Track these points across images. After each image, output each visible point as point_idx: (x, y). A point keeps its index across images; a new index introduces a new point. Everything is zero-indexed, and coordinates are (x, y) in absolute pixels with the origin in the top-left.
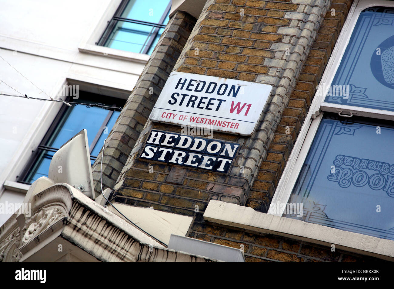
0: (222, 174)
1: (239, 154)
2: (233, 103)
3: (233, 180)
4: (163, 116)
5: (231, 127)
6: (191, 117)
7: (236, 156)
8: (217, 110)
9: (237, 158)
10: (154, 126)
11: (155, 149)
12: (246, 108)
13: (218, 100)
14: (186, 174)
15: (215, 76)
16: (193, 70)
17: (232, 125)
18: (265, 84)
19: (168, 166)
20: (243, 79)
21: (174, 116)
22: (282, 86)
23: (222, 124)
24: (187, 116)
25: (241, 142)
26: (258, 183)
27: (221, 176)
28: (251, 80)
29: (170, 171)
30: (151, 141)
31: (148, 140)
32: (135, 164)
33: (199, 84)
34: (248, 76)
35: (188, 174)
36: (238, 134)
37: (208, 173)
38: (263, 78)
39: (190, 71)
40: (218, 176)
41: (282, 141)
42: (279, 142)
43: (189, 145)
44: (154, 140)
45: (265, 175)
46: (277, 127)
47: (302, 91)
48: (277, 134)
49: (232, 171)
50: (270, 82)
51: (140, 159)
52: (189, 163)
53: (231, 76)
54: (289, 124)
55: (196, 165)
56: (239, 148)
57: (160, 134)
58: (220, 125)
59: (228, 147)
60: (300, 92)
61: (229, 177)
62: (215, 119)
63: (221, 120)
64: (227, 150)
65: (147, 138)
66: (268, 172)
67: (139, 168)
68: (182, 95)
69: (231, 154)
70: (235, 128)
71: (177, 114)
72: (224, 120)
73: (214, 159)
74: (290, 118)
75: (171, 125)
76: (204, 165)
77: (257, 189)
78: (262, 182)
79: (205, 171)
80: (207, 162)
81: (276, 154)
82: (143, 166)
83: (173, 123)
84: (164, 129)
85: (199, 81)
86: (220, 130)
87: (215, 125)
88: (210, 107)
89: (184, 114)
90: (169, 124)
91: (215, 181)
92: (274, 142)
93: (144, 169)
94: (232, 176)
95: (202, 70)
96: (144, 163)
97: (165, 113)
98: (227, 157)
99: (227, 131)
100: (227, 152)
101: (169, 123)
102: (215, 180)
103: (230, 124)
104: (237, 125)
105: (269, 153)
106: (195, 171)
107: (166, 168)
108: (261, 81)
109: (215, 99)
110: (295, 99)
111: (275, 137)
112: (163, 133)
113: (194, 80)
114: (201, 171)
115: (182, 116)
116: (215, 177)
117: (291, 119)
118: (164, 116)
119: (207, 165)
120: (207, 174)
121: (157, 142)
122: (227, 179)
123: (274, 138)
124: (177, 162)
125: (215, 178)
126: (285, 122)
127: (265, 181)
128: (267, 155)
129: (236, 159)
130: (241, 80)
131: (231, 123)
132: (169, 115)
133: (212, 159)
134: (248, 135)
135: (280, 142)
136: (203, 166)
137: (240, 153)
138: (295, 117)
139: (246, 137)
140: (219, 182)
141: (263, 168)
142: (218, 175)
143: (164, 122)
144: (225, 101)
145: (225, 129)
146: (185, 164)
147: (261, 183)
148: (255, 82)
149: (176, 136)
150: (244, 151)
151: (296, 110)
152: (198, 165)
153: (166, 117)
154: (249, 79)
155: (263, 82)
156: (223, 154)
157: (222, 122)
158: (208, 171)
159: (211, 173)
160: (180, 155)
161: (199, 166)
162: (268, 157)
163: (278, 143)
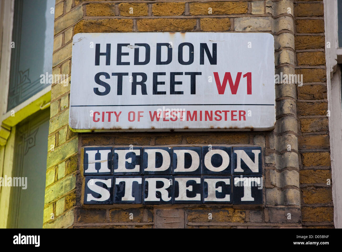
0: (254, 206)
1: (267, 165)
2: (216, 75)
3: (277, 213)
4: (96, 119)
5: (232, 119)
6: (150, 112)
7: (263, 169)
8: (193, 91)
9: (267, 173)
10: (83, 140)
11: (108, 183)
12: (244, 81)
13: (187, 74)
14: (186, 218)
15: (156, 31)
16: (108, 25)
17: (232, 115)
18: (254, 32)
19: (146, 210)
20: (210, 30)
21: (117, 116)
22: (286, 31)
23: (214, 116)
24: (143, 112)
25: (260, 142)
26: (309, 211)
27: (251, 209)
28: (226, 29)
29: (153, 217)
30: (91, 169)
31: (86, 167)
32: (78, 216)
33: (137, 51)
34: (217, 22)
35: (189, 217)
36: (249, 130)
37: (226, 209)
38: (245, 21)
39: (103, 28)
40: (247, 212)
41: (318, 129)
42: (312, 131)
43: (169, 164)
44: (98, 166)
45: (315, 194)
46: (297, 106)
47: (311, 34)
48: (302, 117)
49: (267, 197)
50: (263, 27)
51: (86, 207)
52: (182, 196)
53: (186, 28)
54: (315, 96)
55: (198, 197)
56: (262, 154)
57: (104, 154)
58: (211, 119)
59: (241, 155)
60: (308, 37)
61: (268, 209)
62: (198, 109)
63: (209, 109)
64: (242, 161)
65: (82, 165)
66: (317, 187)
67: (90, 222)
68: (113, 74)
69: (255, 168)
70: (240, 119)
71: (121, 112)
72: (214, 109)
73: (227, 181)
74: (312, 85)
75: (119, 132)
76: (212, 195)
77: (312, 222)
78: (315, 208)
79: (219, 206)
80: (217, 189)
81: (318, 154)
82: (97, 217)
83: (121, 129)
84: (105, 142)
85: (136, 44)
86: (216, 127)
87: (201, 120)
88: (177, 88)
89: (136, 110)
90: (113, 131)
91: (246, 222)
92: (302, 133)
93: (100, 222)
94: (273, 206)
95: (125, 23)
96: (97, 212)
97: (96, 114)
98: (247, 173)
99: (228, 127)
100: (244, 165)
101: (113, 129)
102: (244, 219)
103: (229, 114)
104: (242, 113)
105: (304, 155)
106: (200, 209)
107: (143, 213)
108: (245, 28)
109: (181, 74)
110: (305, 51)
111: (301, 124)
112: (110, 151)
113: (126, 45)
114: (210, 207)
115: (132, 114)
116: (241, 213)
117: (315, 87)
118: (99, 119)
119: (218, 195)
120: (224, 211)
121: (105, 169)
122: (266, 213)
123: (301, 126)
124: (161, 199)
125: (243, 216)
126: (306, 94)
127: (319, 205)
128: (302, 158)
129: (265, 175)
130: (207, 32)
131: (229, 111)
132: (106, 115)
133: (224, 183)
134: (268, 128)
135: (315, 130)
136: (211, 198)
137: (267, 162)
138: (320, 83)
139: (266, 133)
140: (252, 221)
141: (305, 182)
142: (246, 209)
143: (103, 129)
144: (200, 74)
145: (224, 124)
146: (177, 199)
147: (314, 211)
148: (234, 31)
149: (138, 153)
150: (273, 158)
151: (315, 70)
152: (202, 198)
153: (103, 120)
154: (221, 28)
155: (248, 29)
156: (239, 169)
157: (211, 112)
158: (225, 205)
159: (232, 207)
160: (159, 185)
161: (206, 200)
162: (305, 161)
163: (312, 133)
